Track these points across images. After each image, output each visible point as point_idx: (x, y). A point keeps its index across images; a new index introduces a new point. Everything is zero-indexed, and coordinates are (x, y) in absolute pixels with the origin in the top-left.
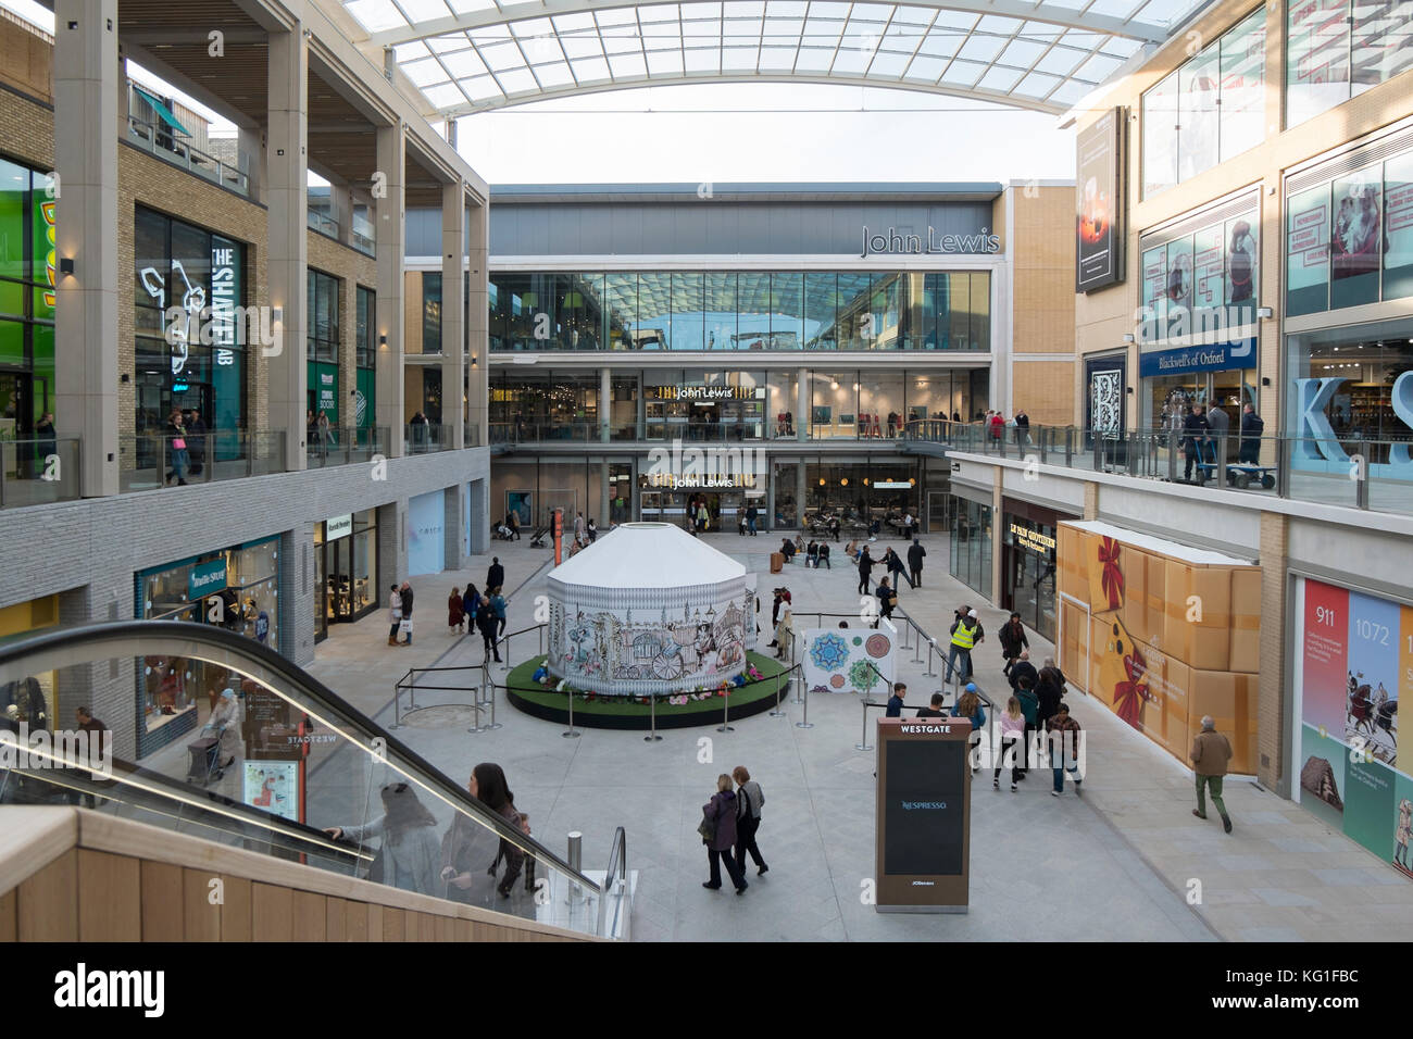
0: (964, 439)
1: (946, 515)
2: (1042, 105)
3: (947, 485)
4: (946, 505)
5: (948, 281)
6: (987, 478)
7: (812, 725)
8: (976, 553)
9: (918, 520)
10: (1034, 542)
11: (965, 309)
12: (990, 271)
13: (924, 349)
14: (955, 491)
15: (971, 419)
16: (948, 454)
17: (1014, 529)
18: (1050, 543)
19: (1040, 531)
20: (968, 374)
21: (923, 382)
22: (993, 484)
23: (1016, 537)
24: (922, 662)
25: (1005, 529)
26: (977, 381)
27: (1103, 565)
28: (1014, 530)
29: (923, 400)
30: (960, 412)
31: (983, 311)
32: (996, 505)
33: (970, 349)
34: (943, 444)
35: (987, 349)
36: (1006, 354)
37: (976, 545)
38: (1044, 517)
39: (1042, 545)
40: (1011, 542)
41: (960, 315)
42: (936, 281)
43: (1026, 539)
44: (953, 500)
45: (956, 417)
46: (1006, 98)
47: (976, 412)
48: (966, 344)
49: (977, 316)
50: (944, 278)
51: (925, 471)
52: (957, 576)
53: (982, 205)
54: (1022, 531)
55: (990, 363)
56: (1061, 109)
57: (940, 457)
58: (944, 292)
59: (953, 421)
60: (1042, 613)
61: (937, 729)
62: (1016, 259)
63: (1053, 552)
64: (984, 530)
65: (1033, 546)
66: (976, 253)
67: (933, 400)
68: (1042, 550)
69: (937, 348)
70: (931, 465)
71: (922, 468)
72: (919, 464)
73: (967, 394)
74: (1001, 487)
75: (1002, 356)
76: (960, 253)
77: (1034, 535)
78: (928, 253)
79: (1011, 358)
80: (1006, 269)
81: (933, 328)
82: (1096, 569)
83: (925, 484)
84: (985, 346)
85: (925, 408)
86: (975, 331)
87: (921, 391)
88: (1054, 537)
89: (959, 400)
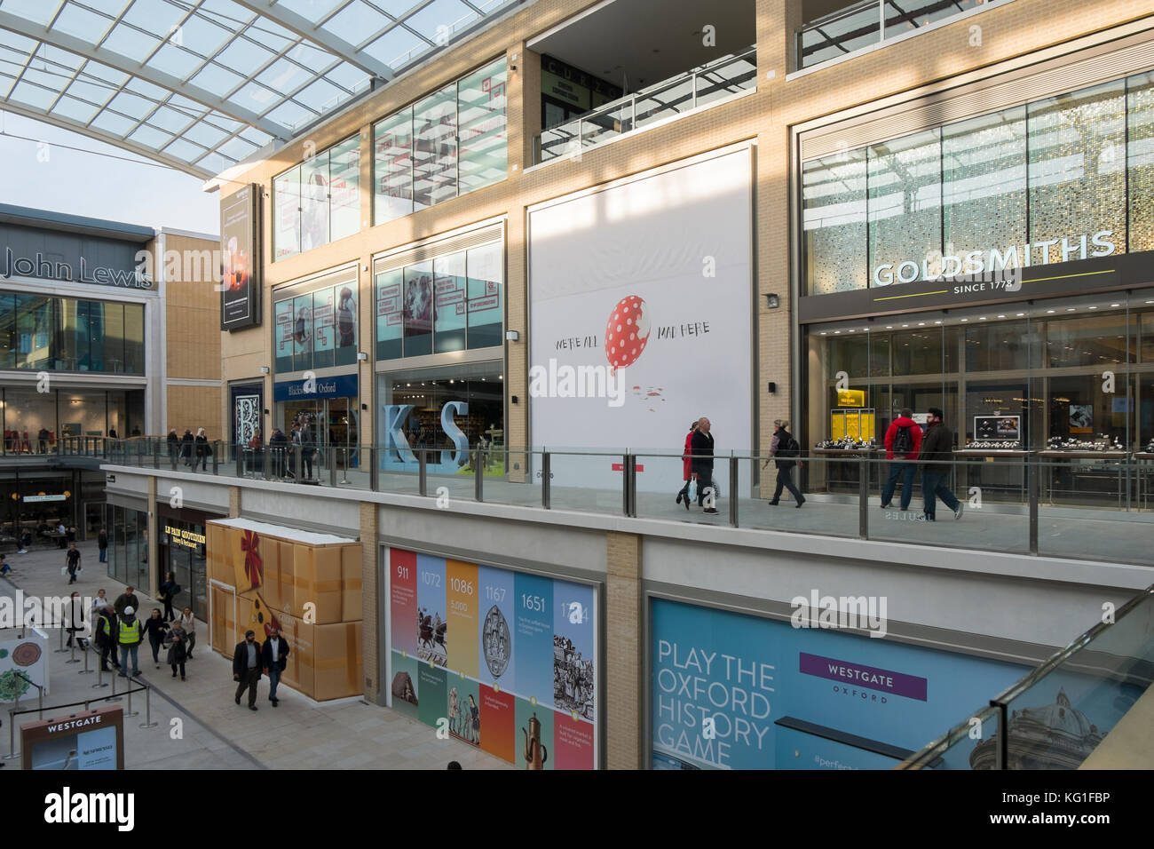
0: (115, 450)
1: (104, 523)
2: (189, 168)
3: (103, 495)
4: (103, 513)
5: (102, 309)
6: (143, 488)
8: (133, 555)
9: (73, 530)
10: (187, 540)
11: (122, 336)
12: (144, 305)
13: (77, 370)
14: (110, 500)
15: (128, 434)
16: (103, 467)
17: (168, 530)
18: (201, 539)
19: (192, 530)
20: (123, 395)
21: (76, 401)
22: (147, 492)
23: (170, 536)
24: (78, 661)
25: (160, 531)
26: (132, 402)
27: (244, 554)
28: (167, 532)
29: (77, 418)
30: (116, 429)
31: (139, 339)
32: (151, 511)
33: (125, 372)
34: (98, 458)
35: (143, 374)
36: (160, 378)
37: (133, 547)
38: (194, 518)
39: (194, 542)
40: (166, 541)
41: (113, 340)
42: (89, 308)
43: (180, 538)
44: (110, 507)
45: (113, 434)
46: (157, 155)
47: (132, 428)
48: (121, 368)
49: (133, 343)
50: (98, 306)
51: (80, 484)
52: (115, 577)
53: (137, 242)
54: (176, 532)
55: (145, 385)
56: (206, 175)
57: (96, 470)
58: (99, 319)
59: (109, 437)
60: (196, 599)
61: (87, 722)
62: (168, 297)
63: (204, 547)
64: (141, 533)
65: (186, 543)
66: (129, 287)
67: (88, 418)
68: (194, 546)
69: (91, 370)
70: (86, 478)
71: (77, 481)
72: (74, 476)
73: (124, 413)
74: (156, 495)
75: (156, 378)
76: (114, 285)
77: (186, 534)
78: (80, 282)
79: (165, 382)
80: (159, 304)
81: (87, 351)
82: (239, 557)
83: (81, 496)
84: (141, 371)
85: (80, 425)
86: (130, 356)
87: (77, 409)
88: (204, 534)
89: (115, 418)
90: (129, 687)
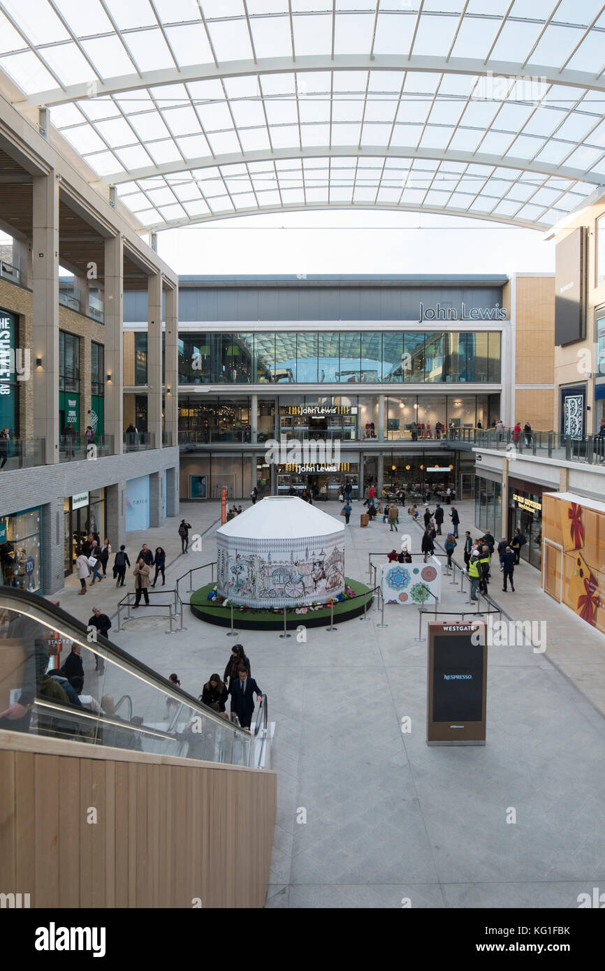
0: (482, 439)
1: (473, 489)
2: (533, 225)
3: (473, 469)
4: (473, 482)
5: (474, 338)
6: (498, 465)
7: (387, 625)
8: (491, 512)
9: (454, 492)
10: (528, 506)
11: (486, 356)
12: (501, 331)
13: (459, 382)
14: (478, 473)
15: (489, 426)
16: (474, 449)
17: (515, 497)
18: (538, 506)
19: (532, 499)
20: (486, 398)
21: (458, 403)
22: (502, 468)
23: (517, 503)
24: (457, 584)
25: (510, 497)
26: (492, 402)
27: (571, 521)
28: (515, 499)
29: (458, 415)
30: (481, 422)
31: (497, 357)
32: (504, 483)
33: (488, 381)
34: (471, 443)
35: (498, 381)
36: (511, 384)
37: (492, 508)
38: (534, 490)
39: (533, 508)
40: (513, 506)
41: (481, 359)
42: (466, 337)
43: (523, 504)
44: (477, 478)
45: (479, 425)
46: (511, 220)
47: (492, 422)
48: (485, 378)
49: (493, 360)
50: (471, 335)
51: (459, 460)
52: (479, 528)
53: (496, 289)
54: (521, 499)
55: (501, 390)
56: (546, 227)
57: (469, 451)
58: (472, 345)
59: (477, 428)
60: (533, 552)
61: (466, 628)
62: (517, 324)
63: (540, 512)
64: (497, 498)
65: (527, 508)
66: (492, 320)
67: (465, 414)
68: (533, 511)
69: (467, 381)
70: (463, 456)
71: (457, 458)
72: (455, 455)
73: (486, 410)
74: (508, 471)
75: (508, 386)
76: (482, 320)
77: (528, 502)
78: (461, 320)
79: (514, 387)
80: (511, 329)
81: (465, 368)
82: (567, 523)
83: (460, 469)
84: (498, 380)
85: (459, 420)
86: (491, 370)
87: (458, 409)
88: (540, 502)
89: (481, 414)
90: (489, 609)
